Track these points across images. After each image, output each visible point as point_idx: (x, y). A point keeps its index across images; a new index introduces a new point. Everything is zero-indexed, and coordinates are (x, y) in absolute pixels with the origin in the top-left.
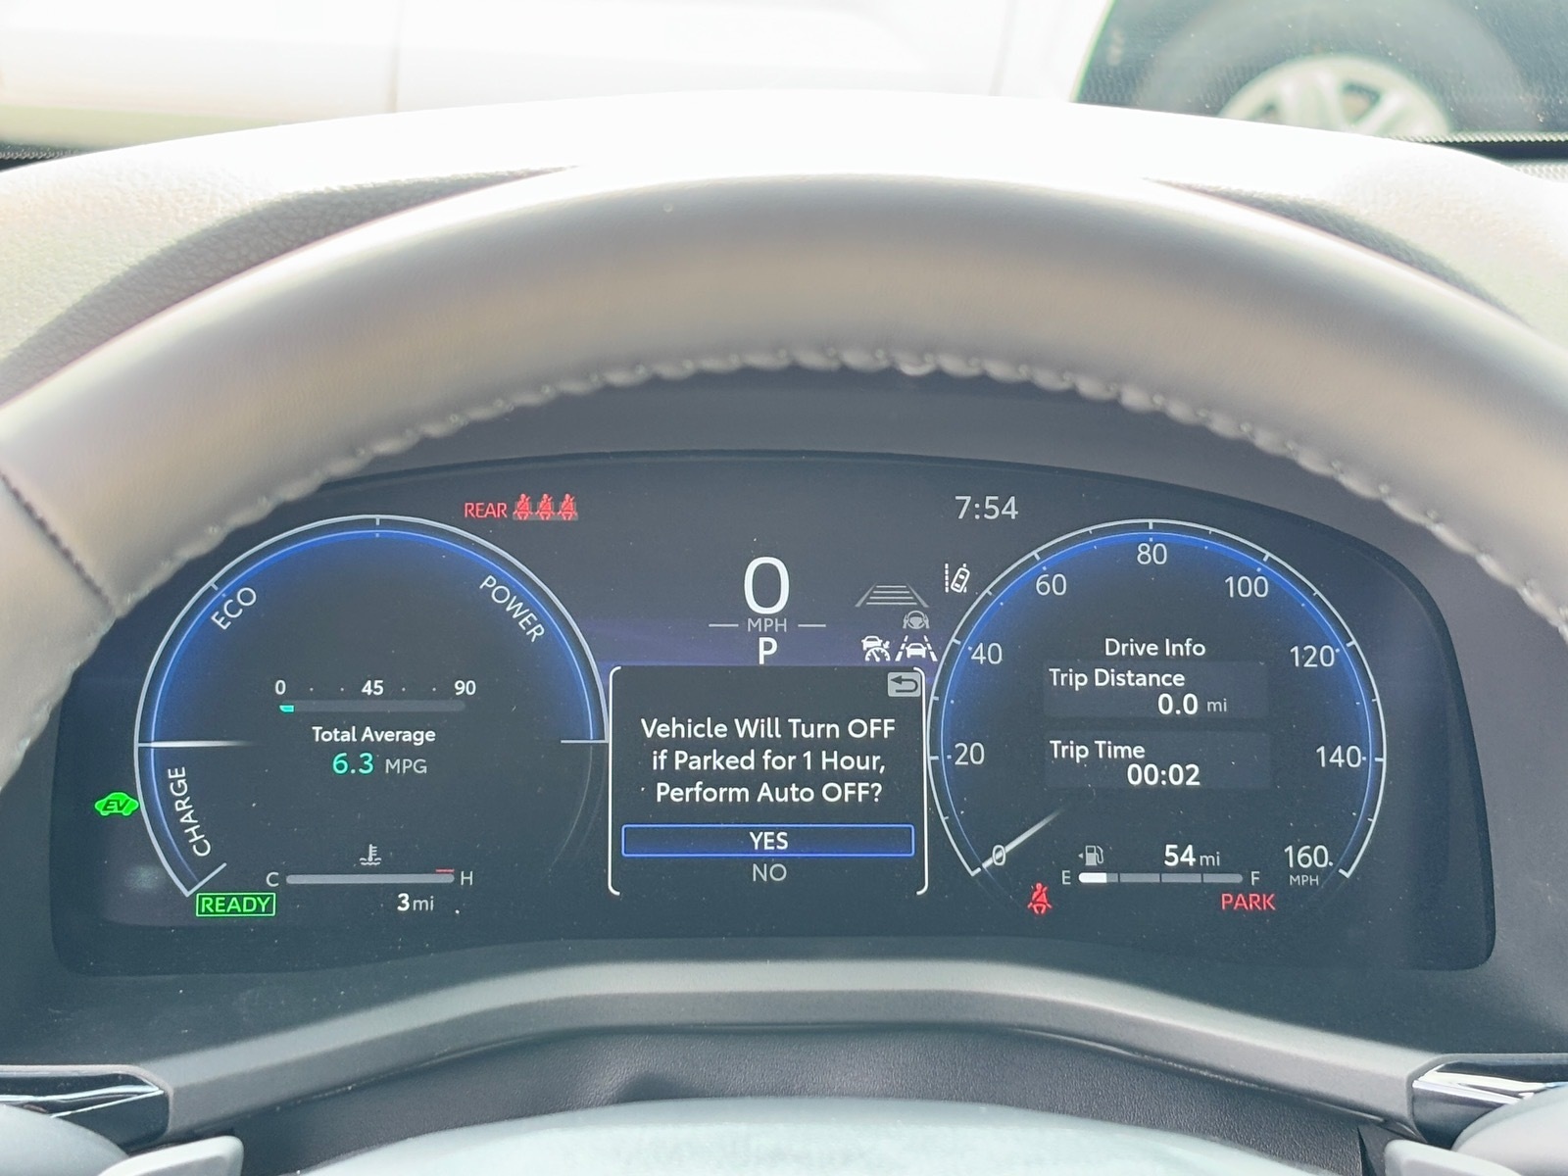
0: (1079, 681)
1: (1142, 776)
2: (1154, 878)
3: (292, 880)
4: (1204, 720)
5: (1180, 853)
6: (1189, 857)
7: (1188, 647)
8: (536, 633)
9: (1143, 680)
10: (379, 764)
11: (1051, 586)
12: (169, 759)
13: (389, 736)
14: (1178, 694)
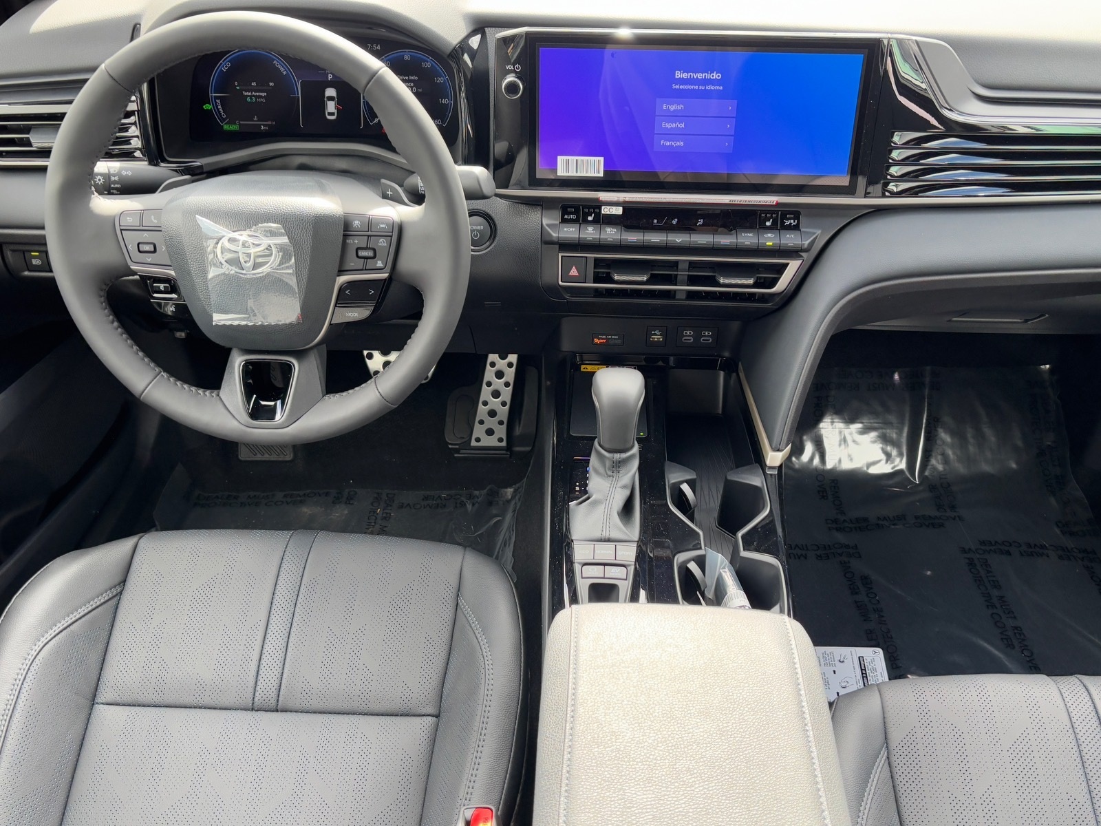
3: (241, 122)
7: (414, 78)
8: (285, 73)
10: (256, 100)
12: (216, 98)
13: (257, 94)
14: (412, 88)
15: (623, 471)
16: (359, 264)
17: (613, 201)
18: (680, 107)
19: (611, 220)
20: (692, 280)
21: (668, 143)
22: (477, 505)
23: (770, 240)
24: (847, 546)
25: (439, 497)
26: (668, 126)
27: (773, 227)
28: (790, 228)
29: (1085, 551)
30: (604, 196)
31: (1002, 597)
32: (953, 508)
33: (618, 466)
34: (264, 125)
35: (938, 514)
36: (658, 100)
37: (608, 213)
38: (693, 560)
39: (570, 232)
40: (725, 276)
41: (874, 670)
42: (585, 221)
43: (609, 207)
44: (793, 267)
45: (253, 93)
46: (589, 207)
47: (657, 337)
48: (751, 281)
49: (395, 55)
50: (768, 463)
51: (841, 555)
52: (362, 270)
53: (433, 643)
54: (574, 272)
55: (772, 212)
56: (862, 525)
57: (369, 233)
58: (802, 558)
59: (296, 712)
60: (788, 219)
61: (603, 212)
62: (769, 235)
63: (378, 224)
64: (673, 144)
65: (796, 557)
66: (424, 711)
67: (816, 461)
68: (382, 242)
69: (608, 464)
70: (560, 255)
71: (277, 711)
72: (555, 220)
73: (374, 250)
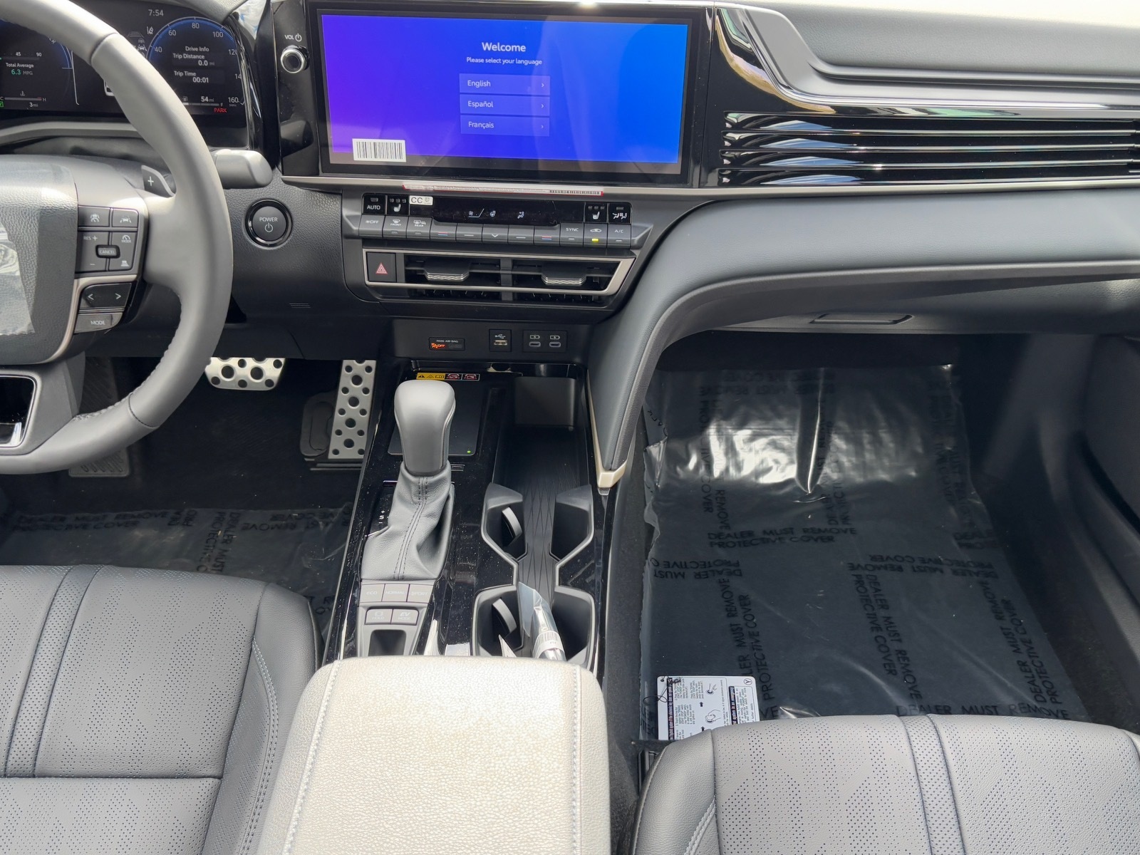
0: (180, 57)
1: (196, 80)
2: (199, 104)
3: (6, 99)
4: (209, 67)
5: (205, 98)
6: (207, 99)
7: (205, 49)
9: (195, 57)
10: (22, 72)
11: (172, 33)
13: (23, 66)
14: (203, 60)
15: (431, 496)
16: (101, 263)
17: (422, 190)
18: (487, 84)
19: (419, 212)
20: (518, 280)
21: (476, 125)
22: (330, 525)
23: (596, 236)
24: (728, 563)
25: (290, 516)
26: (475, 105)
27: (601, 221)
28: (619, 222)
29: (981, 565)
30: (410, 184)
31: (889, 618)
32: (845, 519)
33: (425, 491)
34: (34, 102)
35: (828, 527)
36: (461, 76)
37: (417, 203)
38: (501, 598)
39: (373, 225)
40: (550, 277)
41: (744, 701)
42: (391, 213)
43: (417, 197)
44: (625, 266)
45: (18, 65)
46: (396, 197)
47: (501, 341)
48: (579, 282)
49: (182, 23)
50: (600, 483)
51: (720, 573)
52: (105, 271)
53: (219, 694)
54: (381, 270)
55: (600, 204)
56: (746, 539)
57: (110, 229)
58: (680, 577)
59: (56, 777)
60: (617, 212)
61: (411, 203)
62: (596, 230)
63: (120, 218)
64: (482, 125)
65: (673, 575)
66: (204, 772)
67: (702, 470)
68: (126, 239)
69: (414, 489)
70: (364, 251)
71: (34, 776)
72: (357, 210)
73: (117, 248)
